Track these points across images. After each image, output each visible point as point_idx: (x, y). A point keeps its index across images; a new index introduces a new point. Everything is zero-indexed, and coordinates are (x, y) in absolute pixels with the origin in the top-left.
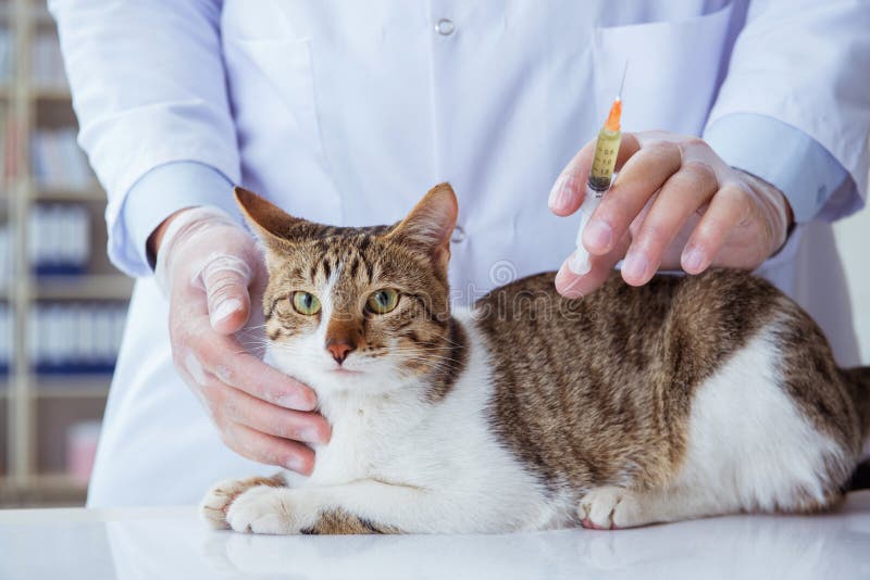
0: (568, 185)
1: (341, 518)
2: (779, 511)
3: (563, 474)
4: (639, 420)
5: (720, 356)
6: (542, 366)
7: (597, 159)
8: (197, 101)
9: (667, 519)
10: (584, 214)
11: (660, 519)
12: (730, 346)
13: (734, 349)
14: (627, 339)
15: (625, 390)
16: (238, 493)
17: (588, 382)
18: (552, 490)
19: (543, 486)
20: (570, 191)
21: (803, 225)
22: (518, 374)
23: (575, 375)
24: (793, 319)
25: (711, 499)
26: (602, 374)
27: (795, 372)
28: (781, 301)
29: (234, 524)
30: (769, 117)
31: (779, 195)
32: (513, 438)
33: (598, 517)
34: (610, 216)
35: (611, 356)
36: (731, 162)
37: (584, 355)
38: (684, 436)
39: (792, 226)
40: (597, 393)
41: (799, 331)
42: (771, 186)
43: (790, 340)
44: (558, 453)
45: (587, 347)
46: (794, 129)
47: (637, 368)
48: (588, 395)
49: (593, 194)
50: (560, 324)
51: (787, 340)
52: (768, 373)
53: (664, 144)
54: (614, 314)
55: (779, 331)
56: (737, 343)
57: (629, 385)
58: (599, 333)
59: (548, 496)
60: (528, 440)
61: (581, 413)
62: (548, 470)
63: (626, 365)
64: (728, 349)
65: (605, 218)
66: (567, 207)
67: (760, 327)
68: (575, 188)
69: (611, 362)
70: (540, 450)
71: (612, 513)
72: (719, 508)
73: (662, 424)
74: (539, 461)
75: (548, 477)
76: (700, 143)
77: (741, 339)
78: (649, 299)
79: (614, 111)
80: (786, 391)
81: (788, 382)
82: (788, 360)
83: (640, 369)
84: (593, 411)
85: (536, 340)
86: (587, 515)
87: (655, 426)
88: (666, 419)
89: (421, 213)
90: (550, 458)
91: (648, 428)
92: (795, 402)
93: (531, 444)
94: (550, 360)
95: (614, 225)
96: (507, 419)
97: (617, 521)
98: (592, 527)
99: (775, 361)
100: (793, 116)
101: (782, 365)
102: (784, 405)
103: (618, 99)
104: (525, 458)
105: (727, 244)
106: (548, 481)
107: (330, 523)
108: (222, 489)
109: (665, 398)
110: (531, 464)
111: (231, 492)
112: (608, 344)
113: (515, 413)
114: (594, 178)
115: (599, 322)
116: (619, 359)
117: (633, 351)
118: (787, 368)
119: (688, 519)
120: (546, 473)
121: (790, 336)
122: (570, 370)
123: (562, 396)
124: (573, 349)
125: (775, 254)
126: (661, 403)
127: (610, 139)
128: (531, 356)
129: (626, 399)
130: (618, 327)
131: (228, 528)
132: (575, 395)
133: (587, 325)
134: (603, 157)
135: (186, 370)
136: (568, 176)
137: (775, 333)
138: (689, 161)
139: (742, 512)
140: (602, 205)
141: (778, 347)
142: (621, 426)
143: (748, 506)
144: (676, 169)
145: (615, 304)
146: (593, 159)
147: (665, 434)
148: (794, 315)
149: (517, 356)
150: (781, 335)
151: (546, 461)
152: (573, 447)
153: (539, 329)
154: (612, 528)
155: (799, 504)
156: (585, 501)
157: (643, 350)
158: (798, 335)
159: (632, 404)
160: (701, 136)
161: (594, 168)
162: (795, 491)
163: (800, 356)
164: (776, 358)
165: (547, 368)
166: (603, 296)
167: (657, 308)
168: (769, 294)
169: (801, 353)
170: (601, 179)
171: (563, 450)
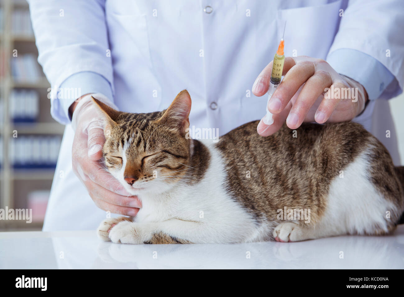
0: (261, 82)
1: (162, 236)
2: (366, 234)
3: (265, 214)
4: (301, 194)
5: (343, 165)
6: (251, 165)
7: (274, 69)
8: (93, 43)
9: (314, 237)
10: (269, 95)
11: (310, 237)
12: (347, 161)
13: (349, 162)
14: (294, 155)
15: (294, 179)
16: (115, 224)
17: (275, 173)
18: (259, 222)
19: (255, 220)
20: (262, 85)
21: (373, 100)
22: (240, 168)
23: (268, 170)
24: (375, 147)
25: (334, 229)
26: (281, 170)
27: (376, 173)
28: (370, 138)
29: (112, 239)
30: (356, 50)
31: (361, 86)
32: (239, 197)
33: (283, 236)
34: (280, 96)
35: (286, 162)
36: (338, 71)
37: (273, 161)
38: (326, 203)
39: (367, 102)
40: (280, 178)
41: (378, 153)
42: (357, 82)
43: (374, 158)
44: (262, 204)
45: (274, 157)
46: (369, 56)
47: (299, 168)
48: (275, 179)
49: (272, 85)
50: (261, 146)
51: (372, 158)
52: (364, 174)
53: (306, 62)
54: (288, 142)
55: (369, 153)
56: (350, 160)
57: (295, 176)
58: (281, 151)
59: (257, 225)
60: (247, 198)
61: (272, 186)
62: (257, 212)
63: (294, 167)
64: (346, 163)
65: (278, 96)
66: (261, 92)
67: (360, 152)
68: (264, 83)
69: (287, 164)
70: (253, 202)
71: (290, 235)
72: (338, 233)
73: (314, 198)
74: (253, 208)
75: (257, 216)
76: (324, 62)
77: (352, 158)
78: (304, 136)
79: (281, 46)
80: (372, 182)
81: (372, 178)
82: (373, 167)
83: (301, 169)
84: (278, 187)
85: (249, 153)
86: (278, 235)
87: (310, 198)
88: (317, 195)
89: (175, 105)
90: (258, 206)
91: (305, 198)
92: (375, 187)
93: (249, 200)
94: (255, 162)
95: (283, 100)
96: (236, 188)
97: (292, 238)
98: (280, 241)
99: (367, 168)
100: (368, 50)
101: (370, 169)
102: (370, 188)
103: (282, 40)
104: (246, 206)
105: (336, 109)
106: (257, 218)
107: (157, 239)
108: (107, 222)
109: (317, 185)
110: (249, 209)
111: (111, 223)
112: (285, 157)
113: (239, 184)
114: (273, 79)
115: (281, 145)
116: (291, 164)
117: (297, 160)
118: (372, 171)
119: (323, 237)
120: (256, 214)
121: (374, 156)
122: (265, 167)
123: (262, 178)
124: (268, 158)
125: (359, 115)
126: (315, 188)
127: (280, 59)
128: (246, 160)
129: (294, 183)
130: (290, 149)
131: (110, 241)
132: (269, 179)
133: (275, 147)
134: (276, 67)
135: (78, 172)
136: (261, 77)
137: (368, 155)
138: (318, 70)
139: (348, 234)
140: (277, 90)
141: (369, 161)
142: (292, 196)
143: (351, 232)
144: (312, 74)
145: (288, 138)
146: (272, 69)
147: (316, 202)
148: (375, 145)
149: (238, 159)
150: (370, 155)
151: (256, 208)
152: (269, 202)
153: (250, 148)
154: (289, 241)
155: (375, 232)
156: (277, 229)
157: (302, 160)
158: (377, 155)
159: (297, 186)
160: (326, 59)
161: (273, 73)
162: (374, 226)
163: (378, 165)
164: (367, 167)
165: (254, 165)
166: (282, 134)
167: (308, 140)
168: (365, 136)
169: (379, 164)
170: (275, 78)
171: (265, 203)
